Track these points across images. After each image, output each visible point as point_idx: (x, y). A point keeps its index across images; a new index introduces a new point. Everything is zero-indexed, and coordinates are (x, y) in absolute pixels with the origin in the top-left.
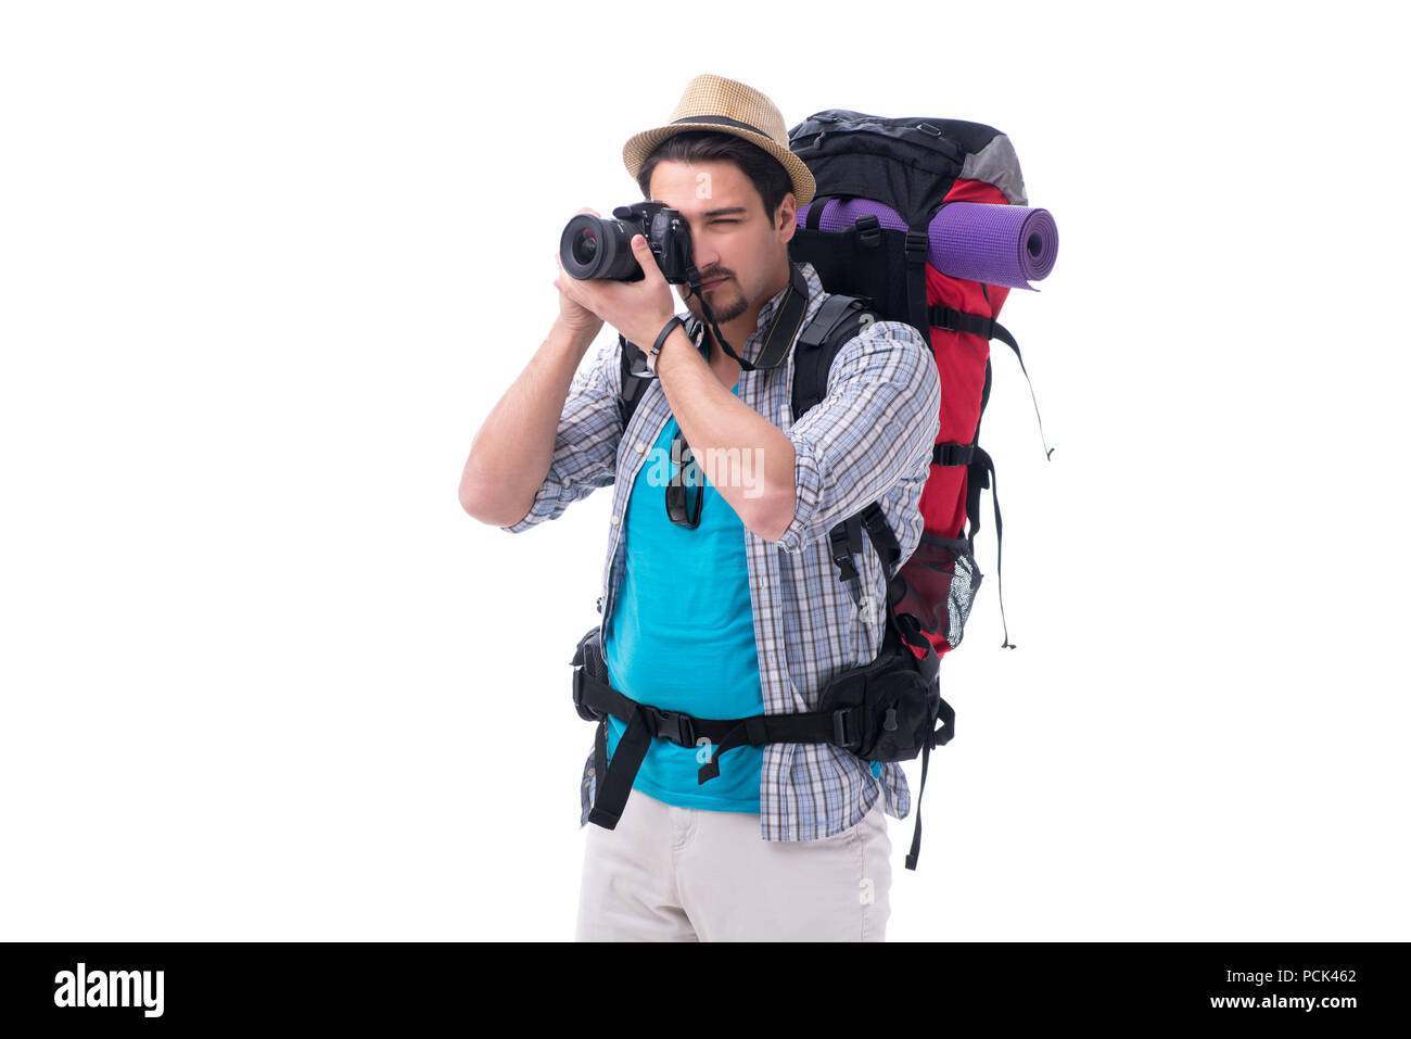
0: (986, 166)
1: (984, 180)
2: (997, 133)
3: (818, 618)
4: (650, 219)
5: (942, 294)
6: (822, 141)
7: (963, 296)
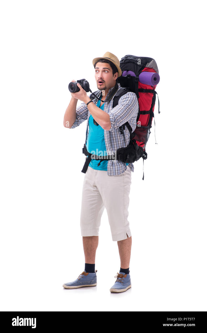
0: (150, 65)
1: (150, 67)
2: (153, 59)
3: (117, 140)
4: (83, 82)
5: (142, 87)
6: (125, 61)
7: (146, 87)
